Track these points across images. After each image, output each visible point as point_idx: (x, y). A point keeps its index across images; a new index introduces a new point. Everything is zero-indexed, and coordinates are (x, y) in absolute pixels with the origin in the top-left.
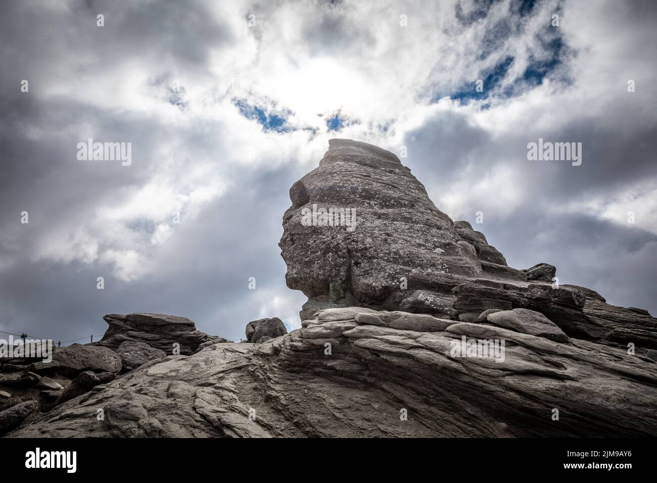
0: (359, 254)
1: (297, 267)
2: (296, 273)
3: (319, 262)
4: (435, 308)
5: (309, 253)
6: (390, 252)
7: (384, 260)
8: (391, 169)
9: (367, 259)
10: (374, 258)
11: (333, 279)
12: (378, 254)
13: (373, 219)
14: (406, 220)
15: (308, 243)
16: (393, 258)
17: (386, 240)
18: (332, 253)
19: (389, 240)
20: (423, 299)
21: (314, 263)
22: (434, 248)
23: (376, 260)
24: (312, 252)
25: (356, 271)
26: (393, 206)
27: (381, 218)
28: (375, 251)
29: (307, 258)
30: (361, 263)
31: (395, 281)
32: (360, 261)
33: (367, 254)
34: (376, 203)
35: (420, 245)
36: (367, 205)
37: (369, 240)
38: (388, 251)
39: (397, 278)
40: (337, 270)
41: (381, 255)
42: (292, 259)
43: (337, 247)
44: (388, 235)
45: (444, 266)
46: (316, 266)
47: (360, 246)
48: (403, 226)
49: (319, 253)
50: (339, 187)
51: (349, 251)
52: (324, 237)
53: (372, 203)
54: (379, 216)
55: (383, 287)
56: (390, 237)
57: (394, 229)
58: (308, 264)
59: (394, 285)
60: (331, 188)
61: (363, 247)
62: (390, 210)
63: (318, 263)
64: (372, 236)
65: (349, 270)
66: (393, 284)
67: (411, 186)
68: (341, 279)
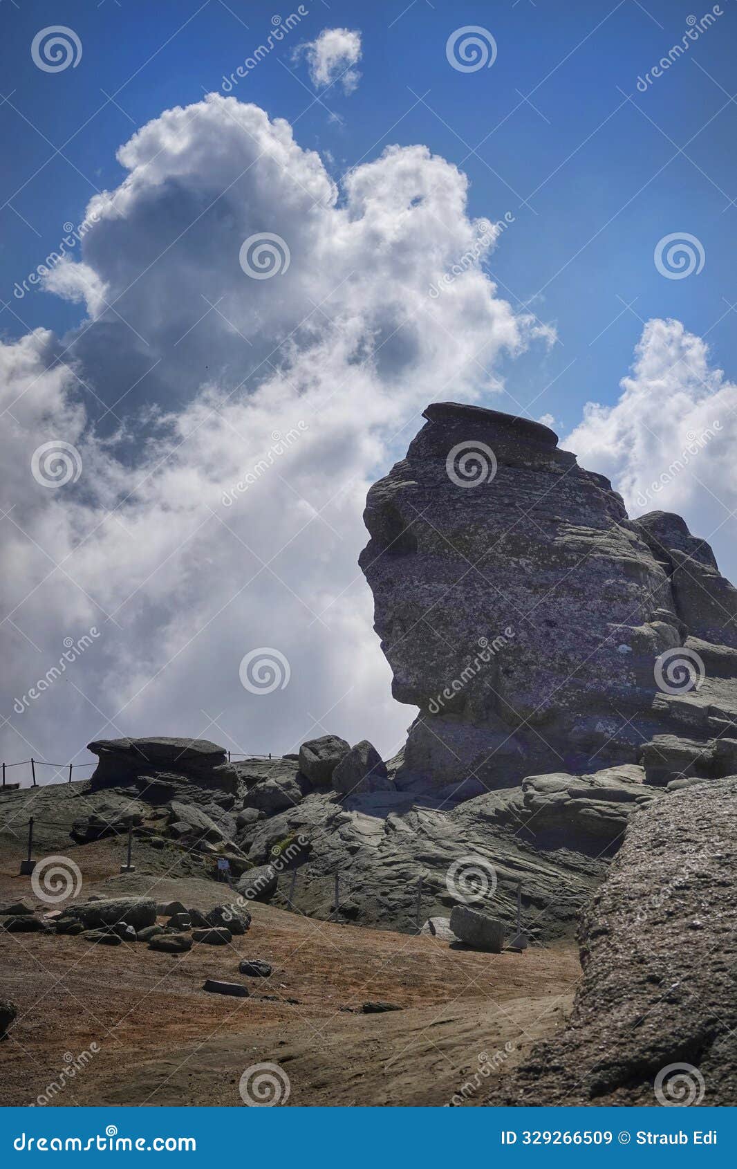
0: (510, 658)
1: (416, 673)
2: (415, 683)
3: (452, 668)
4: (617, 742)
5: (436, 654)
6: (555, 654)
7: (546, 668)
8: (542, 463)
9: (521, 666)
10: (532, 663)
11: (473, 695)
12: (537, 658)
13: (526, 594)
14: (576, 593)
15: (433, 638)
16: (560, 664)
17: (548, 634)
18: (472, 656)
19: (552, 634)
20: (601, 731)
21: (444, 670)
22: (617, 645)
23: (535, 667)
24: (438, 653)
25: (507, 683)
27: (538, 593)
28: (533, 653)
29: (432, 661)
30: (513, 672)
31: (564, 701)
32: (512, 668)
33: (523, 658)
34: (528, 561)
35: (596, 641)
36: (514, 566)
38: (552, 653)
39: (566, 697)
40: (480, 682)
41: (542, 659)
42: (407, 660)
44: (551, 624)
45: (631, 676)
47: (511, 645)
48: (571, 606)
49: (451, 655)
50: (470, 534)
52: (457, 629)
53: (523, 562)
54: (535, 589)
55: (548, 710)
56: (554, 629)
57: (558, 612)
59: (562, 707)
61: (516, 646)
63: (450, 671)
66: (561, 705)
67: (577, 499)
68: (484, 694)
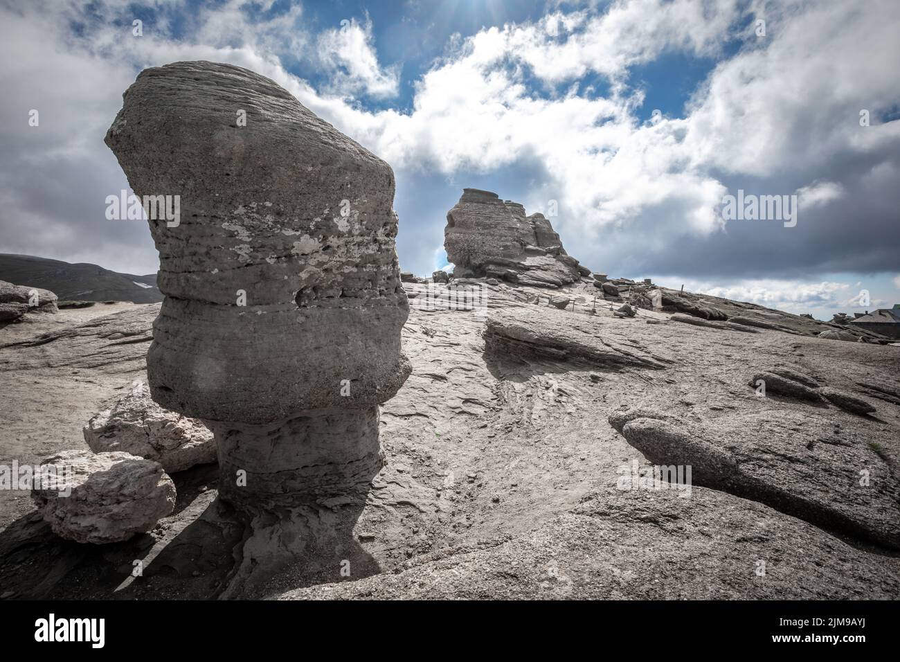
0: (472, 251)
1: (451, 254)
3: (459, 253)
6: (483, 250)
7: (481, 253)
8: (492, 202)
10: (477, 253)
11: (463, 260)
13: (479, 235)
14: (492, 235)
16: (484, 252)
24: (456, 250)
25: (471, 257)
26: (487, 229)
28: (478, 250)
29: (454, 252)
30: (473, 255)
33: (475, 251)
35: (495, 246)
37: (476, 246)
40: (465, 257)
41: (480, 251)
42: (450, 252)
43: (464, 249)
44: (483, 243)
46: (457, 256)
49: (459, 250)
51: (469, 250)
52: (460, 244)
54: (481, 234)
57: (486, 240)
58: (455, 255)
60: (463, 222)
61: (474, 248)
62: (486, 231)
64: (478, 244)
65: (469, 257)
